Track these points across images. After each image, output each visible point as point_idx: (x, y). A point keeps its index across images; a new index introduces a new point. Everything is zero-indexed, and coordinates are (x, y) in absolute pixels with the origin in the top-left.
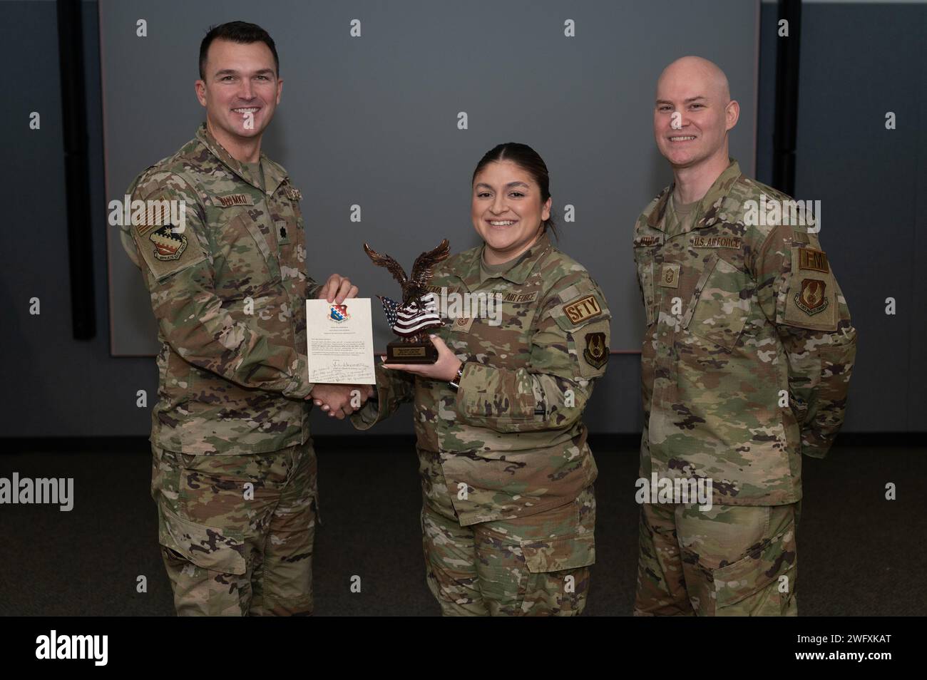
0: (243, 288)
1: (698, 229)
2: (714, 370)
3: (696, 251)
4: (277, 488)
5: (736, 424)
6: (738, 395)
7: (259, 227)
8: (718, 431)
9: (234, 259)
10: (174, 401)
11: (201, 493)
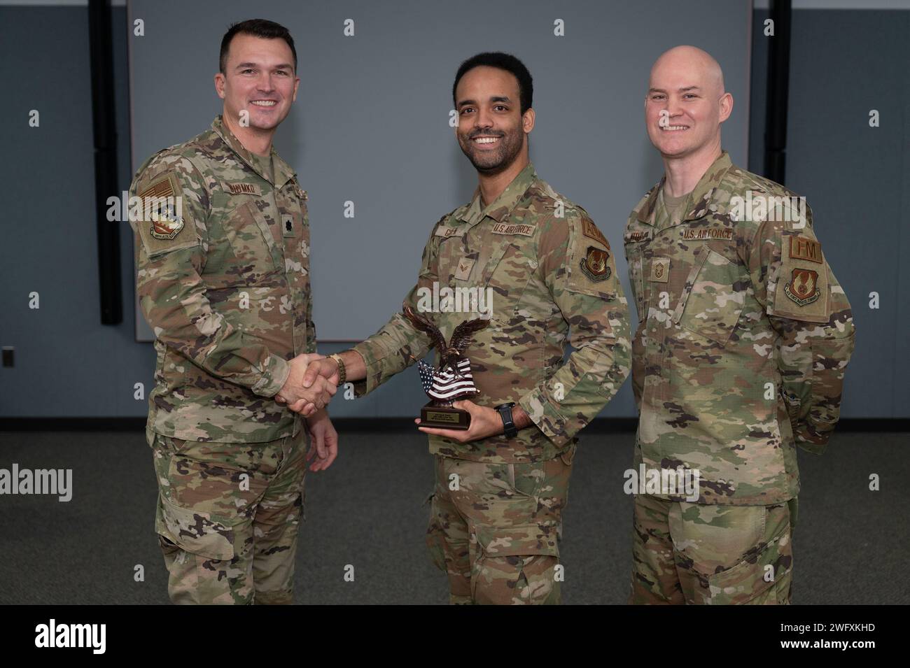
0: (246, 275)
1: (687, 221)
2: (708, 365)
3: (686, 244)
4: (267, 480)
5: (733, 420)
6: (733, 391)
7: (265, 217)
8: (711, 429)
9: (239, 245)
10: (170, 386)
11: (190, 479)
